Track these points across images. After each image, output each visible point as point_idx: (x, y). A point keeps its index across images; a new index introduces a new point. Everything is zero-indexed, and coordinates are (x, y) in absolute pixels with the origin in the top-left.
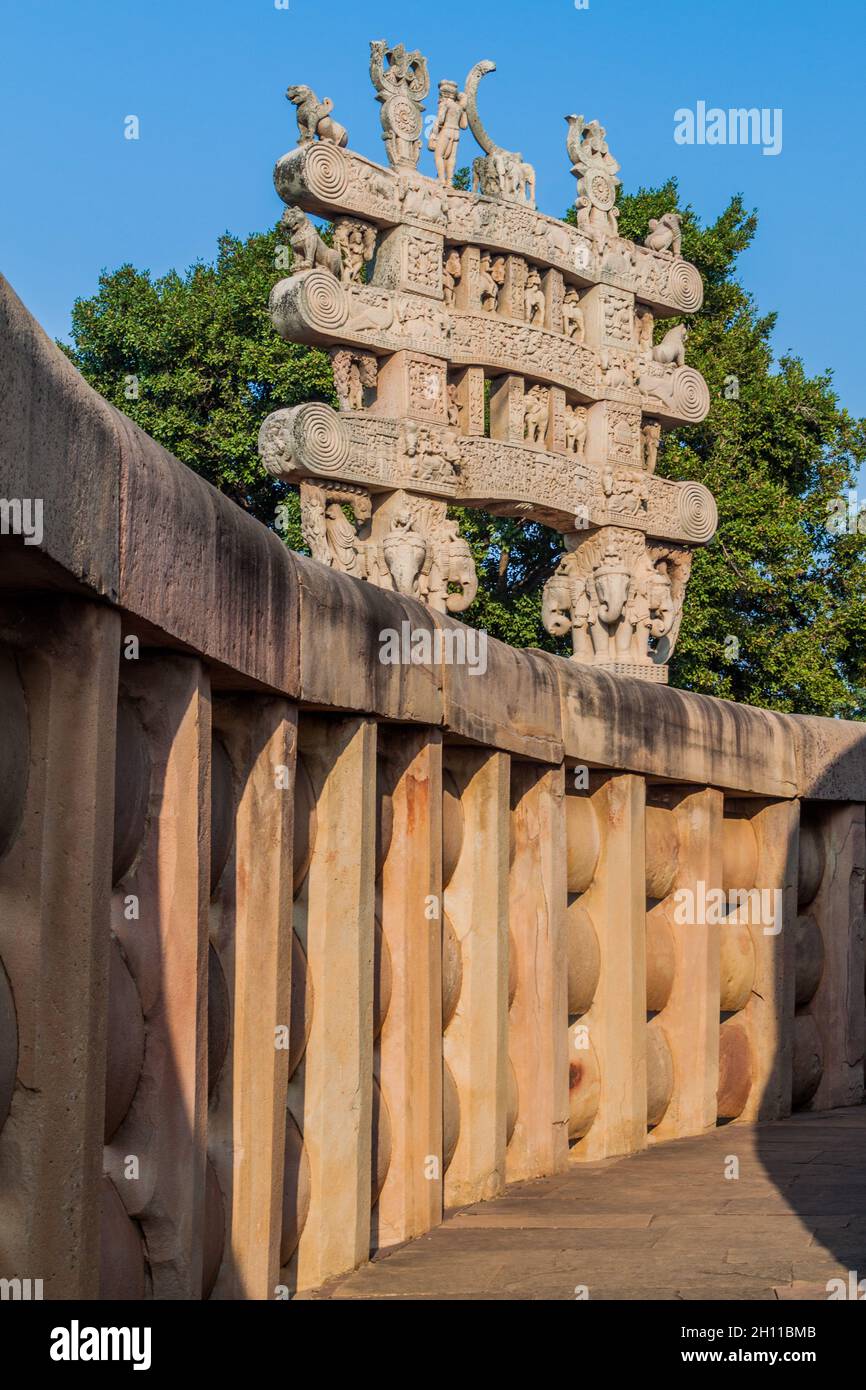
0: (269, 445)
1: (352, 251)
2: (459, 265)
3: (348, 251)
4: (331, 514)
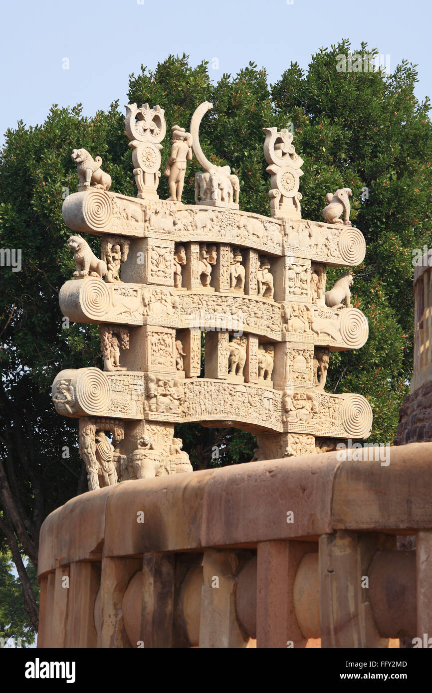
1: (114, 258)
2: (185, 256)
3: (111, 259)
4: (99, 439)
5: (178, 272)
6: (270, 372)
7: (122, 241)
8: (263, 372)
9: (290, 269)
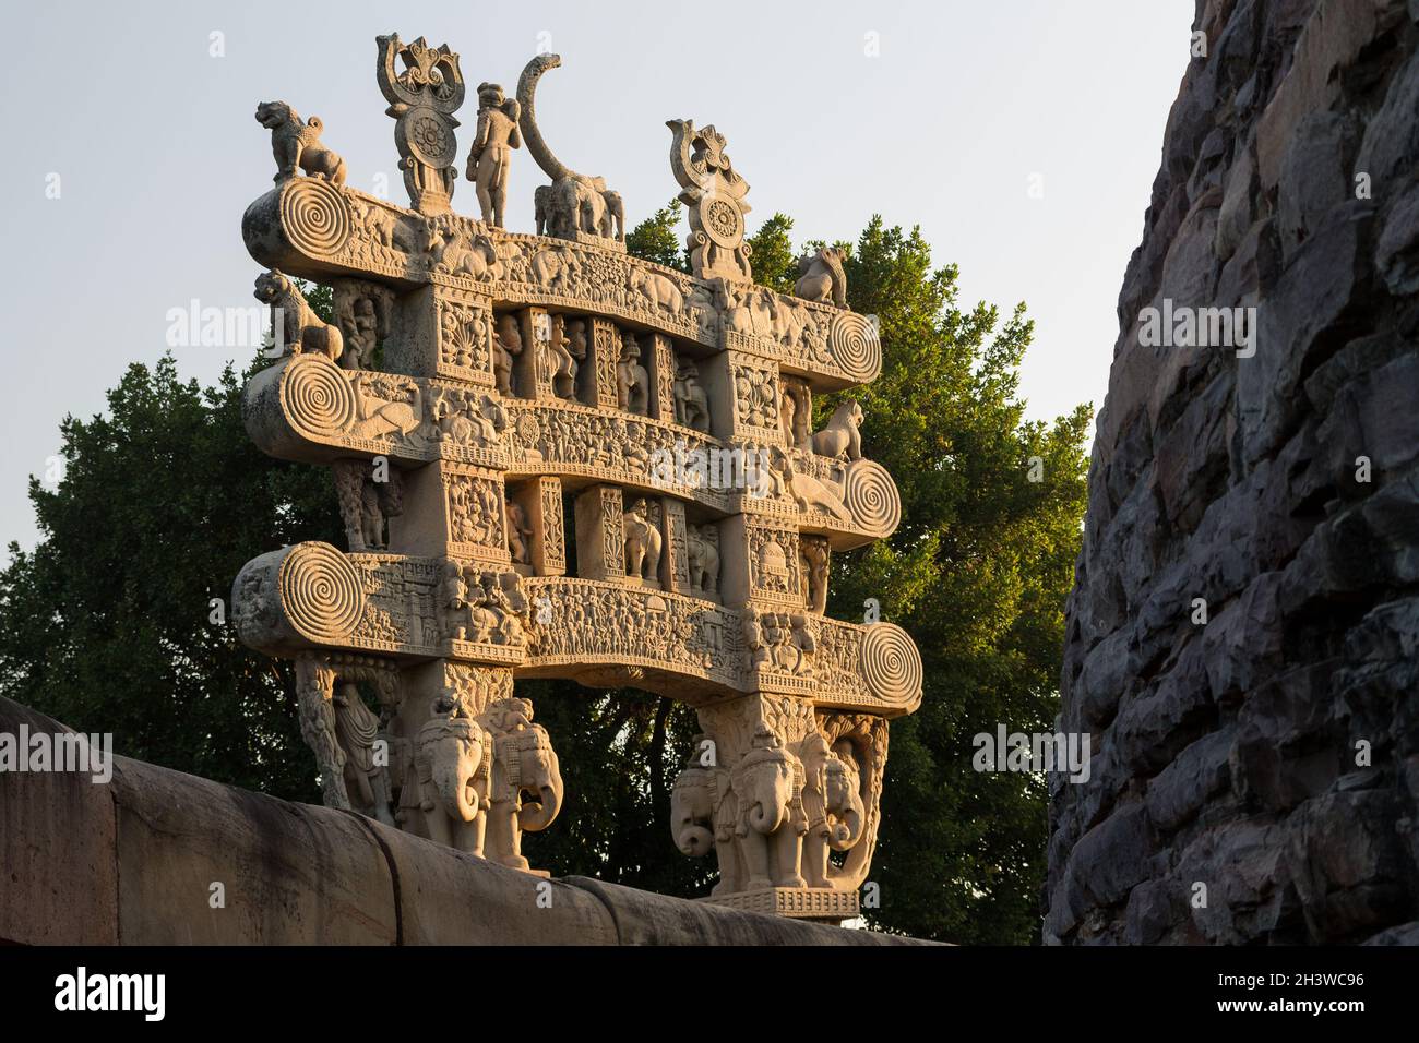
0: (248, 606)
1: (360, 326)
2: (519, 336)
3: (353, 327)
4: (344, 700)
5: (504, 365)
6: (713, 578)
7: (377, 291)
8: (699, 576)
9: (738, 376)
